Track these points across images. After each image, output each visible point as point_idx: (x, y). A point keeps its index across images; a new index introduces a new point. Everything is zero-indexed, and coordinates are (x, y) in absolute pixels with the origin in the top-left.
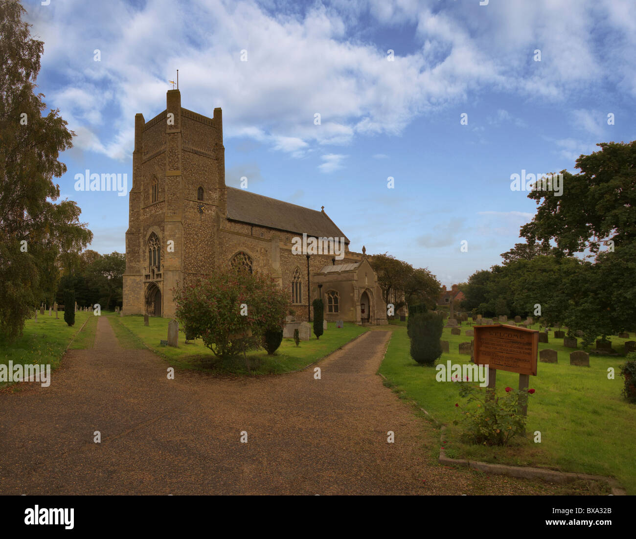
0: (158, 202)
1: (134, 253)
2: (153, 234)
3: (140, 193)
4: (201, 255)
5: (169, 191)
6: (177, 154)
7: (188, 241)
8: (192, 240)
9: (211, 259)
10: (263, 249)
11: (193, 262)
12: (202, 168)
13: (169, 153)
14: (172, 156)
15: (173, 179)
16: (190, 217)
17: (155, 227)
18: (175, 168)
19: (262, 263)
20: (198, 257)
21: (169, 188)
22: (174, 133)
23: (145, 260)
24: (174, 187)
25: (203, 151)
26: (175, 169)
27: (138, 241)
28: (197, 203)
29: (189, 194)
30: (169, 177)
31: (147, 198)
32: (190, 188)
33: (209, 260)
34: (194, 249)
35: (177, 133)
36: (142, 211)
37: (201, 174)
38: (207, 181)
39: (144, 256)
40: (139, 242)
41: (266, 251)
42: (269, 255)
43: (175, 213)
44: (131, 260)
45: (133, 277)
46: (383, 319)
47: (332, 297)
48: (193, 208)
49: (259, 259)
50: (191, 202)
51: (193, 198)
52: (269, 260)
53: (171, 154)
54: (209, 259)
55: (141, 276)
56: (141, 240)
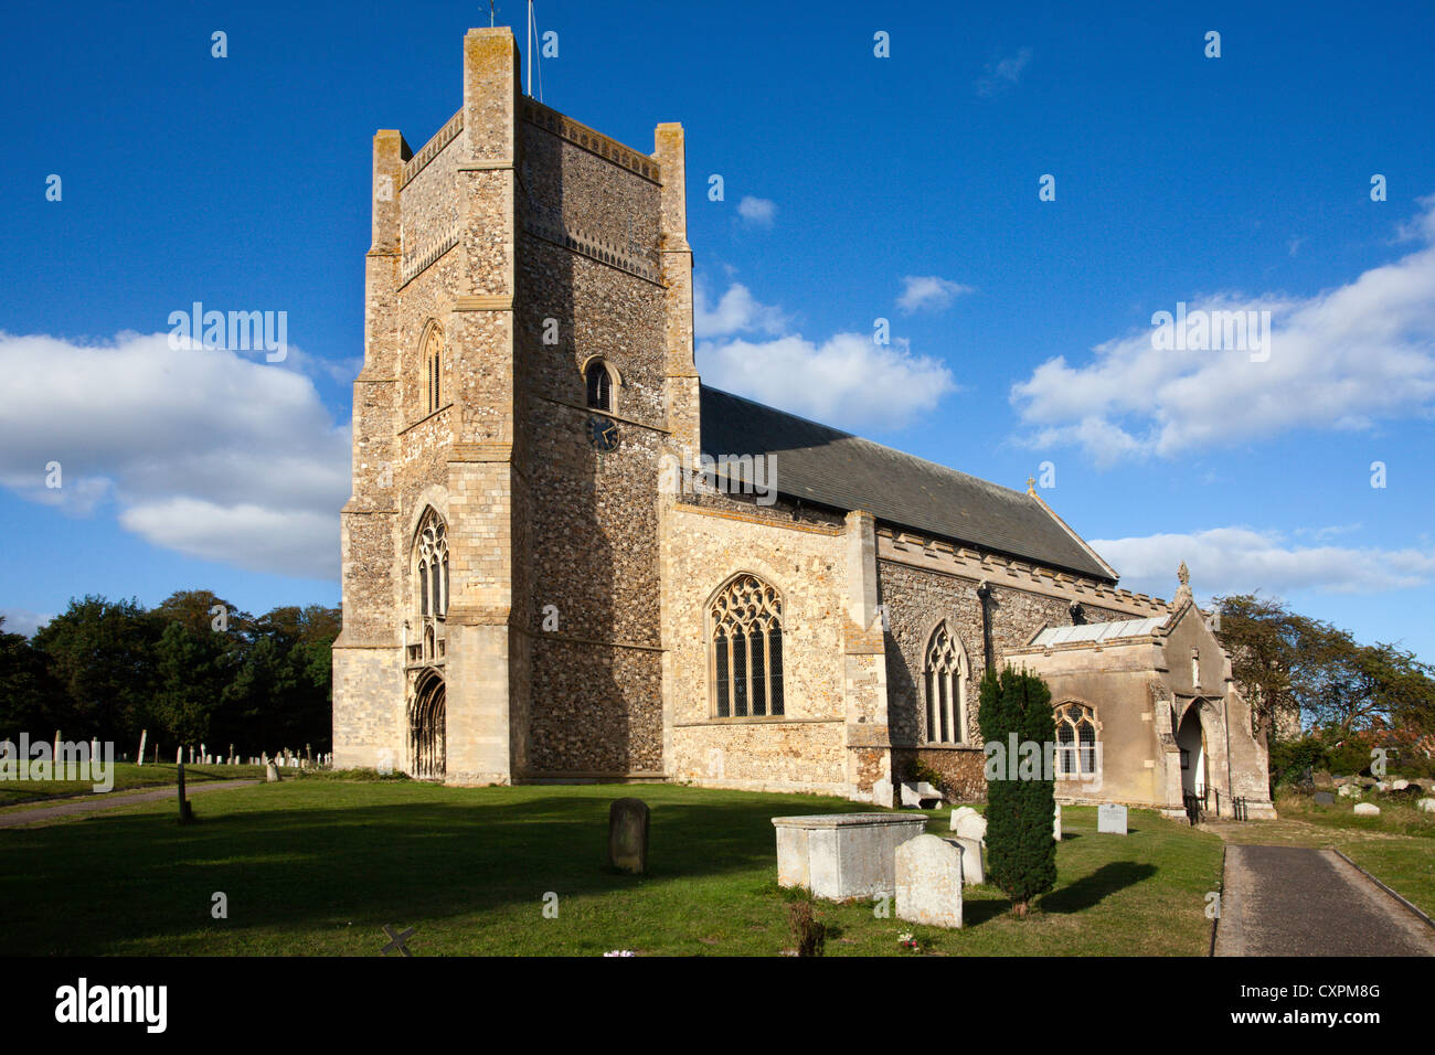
0: (444, 406)
1: (372, 576)
2: (429, 513)
3: (391, 382)
4: (603, 584)
5: (469, 359)
6: (498, 240)
7: (550, 535)
8: (567, 531)
9: (642, 599)
10: (817, 562)
11: (570, 602)
12: (607, 305)
13: (470, 235)
14: (482, 248)
15: (483, 321)
16: (556, 456)
17: (435, 487)
18: (492, 286)
19: (813, 608)
20: (591, 590)
21: (466, 350)
22: (488, 170)
23: (406, 599)
24: (485, 347)
25: (610, 251)
26: (489, 291)
27: (384, 537)
28: (584, 415)
29: (554, 383)
30: (467, 315)
31: (412, 396)
32: (555, 364)
33: (635, 602)
34: (575, 562)
35: (502, 169)
36: (398, 441)
37: (602, 323)
38: (623, 348)
39: (406, 585)
40: (391, 542)
41: (829, 568)
42: (838, 580)
43: (489, 436)
44: (360, 599)
45: (371, 652)
46: (1259, 801)
47: (1073, 724)
48: (569, 428)
49: (803, 594)
50: (563, 410)
51: (570, 396)
52: (838, 597)
53: (477, 240)
54: (635, 598)
55: (396, 648)
56: (397, 535)
